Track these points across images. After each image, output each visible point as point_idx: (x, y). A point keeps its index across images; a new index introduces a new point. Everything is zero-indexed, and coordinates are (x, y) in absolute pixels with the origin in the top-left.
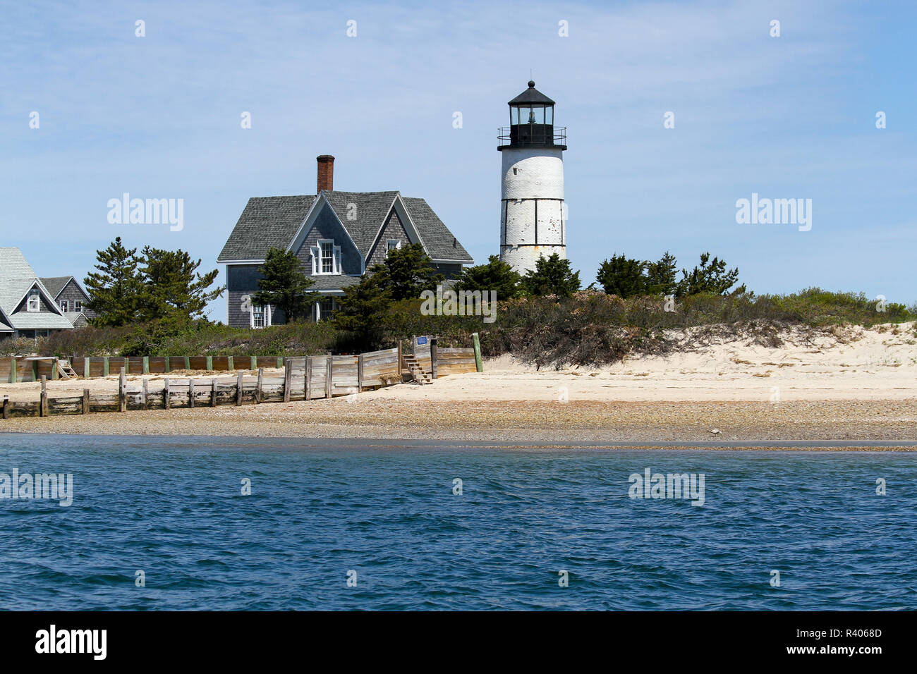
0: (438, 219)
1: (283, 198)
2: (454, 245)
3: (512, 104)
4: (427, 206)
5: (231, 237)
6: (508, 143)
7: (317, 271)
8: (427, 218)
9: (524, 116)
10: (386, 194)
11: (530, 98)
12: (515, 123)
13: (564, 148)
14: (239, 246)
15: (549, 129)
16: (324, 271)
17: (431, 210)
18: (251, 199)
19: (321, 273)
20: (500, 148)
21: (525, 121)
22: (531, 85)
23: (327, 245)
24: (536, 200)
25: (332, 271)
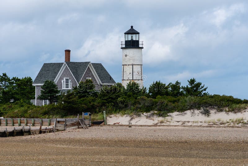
0: (106, 70)
1: (54, 63)
2: (110, 79)
3: (125, 34)
4: (102, 66)
5: (37, 76)
6: (124, 46)
7: (64, 88)
8: (102, 70)
9: (129, 37)
10: (86, 63)
11: (132, 31)
12: (126, 40)
13: (142, 48)
14: (39, 79)
15: (138, 42)
16: (66, 88)
17: (103, 67)
18: (44, 64)
20: (122, 48)
21: (130, 39)
22: (132, 27)
23: (67, 79)
24: (133, 65)
25: (68, 88)
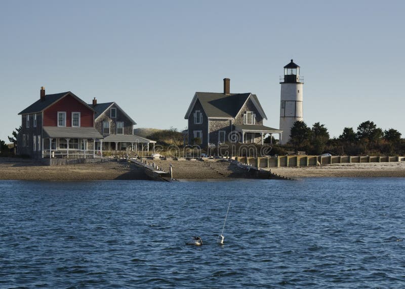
3: (285, 67)
6: (283, 81)
7: (245, 123)
9: (289, 72)
11: (292, 65)
12: (286, 74)
19: (247, 124)
20: (281, 83)
21: (289, 73)
22: (292, 60)
23: (250, 113)
25: (251, 123)
